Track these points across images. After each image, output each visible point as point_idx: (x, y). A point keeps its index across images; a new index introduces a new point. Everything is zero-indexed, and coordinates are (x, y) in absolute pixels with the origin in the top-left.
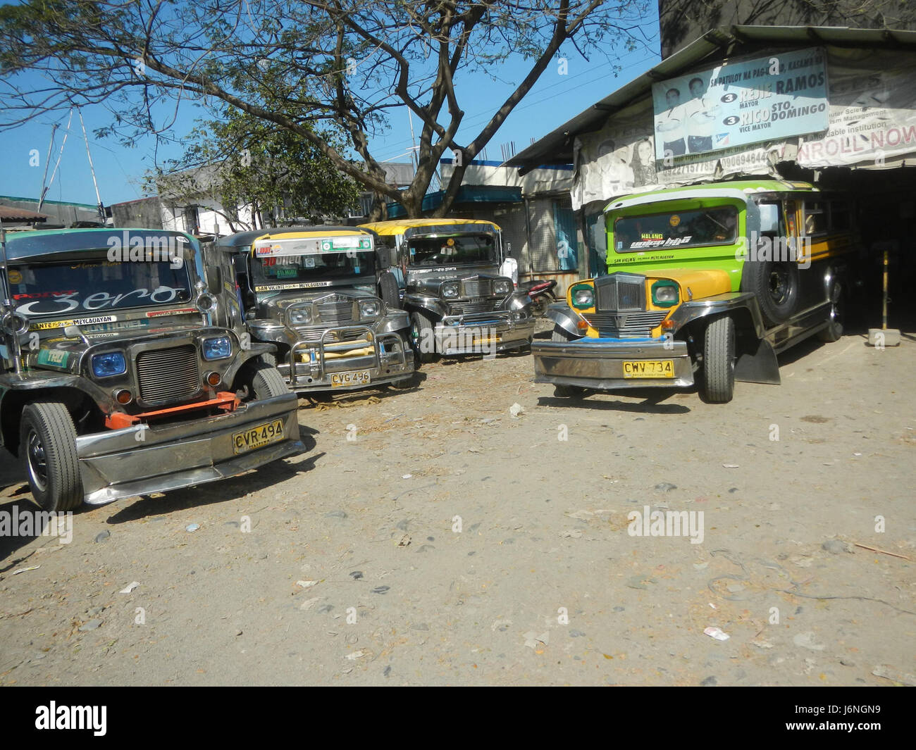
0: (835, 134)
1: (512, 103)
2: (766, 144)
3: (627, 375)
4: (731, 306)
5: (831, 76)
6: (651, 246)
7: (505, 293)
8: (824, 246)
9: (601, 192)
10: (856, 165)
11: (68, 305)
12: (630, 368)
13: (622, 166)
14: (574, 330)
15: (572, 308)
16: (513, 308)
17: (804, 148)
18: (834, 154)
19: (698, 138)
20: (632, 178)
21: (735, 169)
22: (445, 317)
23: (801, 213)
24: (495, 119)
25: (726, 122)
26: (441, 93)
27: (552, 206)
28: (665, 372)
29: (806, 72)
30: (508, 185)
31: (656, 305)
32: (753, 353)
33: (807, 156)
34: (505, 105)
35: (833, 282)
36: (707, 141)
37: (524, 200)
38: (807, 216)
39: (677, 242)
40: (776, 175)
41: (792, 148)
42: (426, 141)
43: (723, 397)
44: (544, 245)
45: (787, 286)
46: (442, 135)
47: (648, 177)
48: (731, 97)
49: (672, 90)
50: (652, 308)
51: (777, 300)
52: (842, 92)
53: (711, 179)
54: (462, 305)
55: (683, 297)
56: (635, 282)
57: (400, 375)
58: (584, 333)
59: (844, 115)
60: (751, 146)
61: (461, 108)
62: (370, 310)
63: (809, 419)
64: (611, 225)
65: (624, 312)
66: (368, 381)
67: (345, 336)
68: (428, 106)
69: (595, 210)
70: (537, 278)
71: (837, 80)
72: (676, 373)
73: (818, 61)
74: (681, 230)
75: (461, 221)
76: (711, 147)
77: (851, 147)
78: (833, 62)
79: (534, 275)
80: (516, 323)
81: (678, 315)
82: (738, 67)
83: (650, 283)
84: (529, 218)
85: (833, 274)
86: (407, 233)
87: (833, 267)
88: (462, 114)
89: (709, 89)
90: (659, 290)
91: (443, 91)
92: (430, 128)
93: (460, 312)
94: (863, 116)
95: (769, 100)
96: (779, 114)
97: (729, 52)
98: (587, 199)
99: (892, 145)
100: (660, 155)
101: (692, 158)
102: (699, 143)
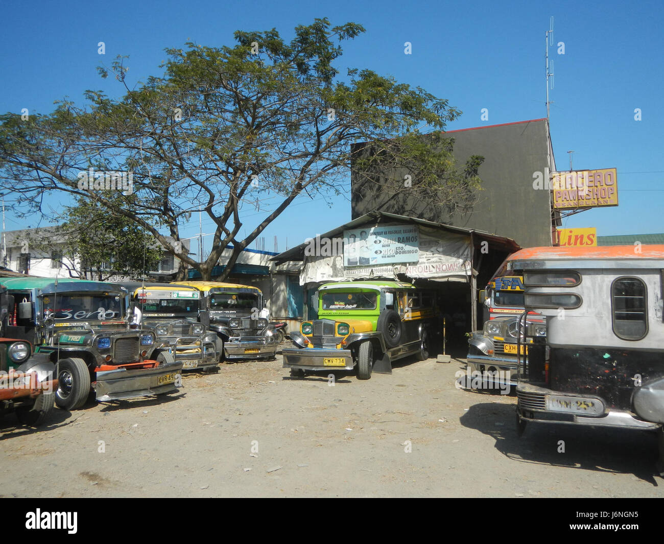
0: (422, 263)
1: (268, 220)
2: (393, 264)
3: (325, 365)
4: (371, 336)
5: (420, 238)
6: (339, 308)
7: (263, 327)
8: (418, 314)
9: (315, 278)
10: (430, 278)
11: (67, 316)
12: (327, 361)
13: (327, 266)
14: (302, 344)
15: (302, 334)
16: (266, 335)
17: (409, 268)
18: (420, 272)
19: (363, 258)
20: (331, 273)
21: (379, 274)
22: (230, 338)
23: (406, 297)
24: (258, 228)
25: (376, 252)
26: (230, 211)
27: (286, 280)
28: (341, 363)
29: (410, 235)
30: (261, 265)
31: (339, 334)
32: (381, 359)
33: (410, 272)
34: (265, 221)
35: (422, 330)
36: (367, 260)
37: (270, 274)
38: (409, 300)
39: (351, 307)
40: (397, 279)
41: (404, 268)
42: (217, 237)
43: (366, 377)
44: (280, 302)
45: (397, 330)
46: (228, 235)
47: (339, 273)
48: (378, 242)
49: (353, 235)
50: (337, 336)
51: (392, 336)
52: (425, 245)
53: (368, 277)
54: (239, 331)
55: (351, 331)
56: (331, 323)
57: (212, 364)
58: (307, 345)
59: (425, 256)
60: (387, 265)
61: (241, 221)
62: (198, 330)
63: (399, 386)
64: (321, 296)
65: (325, 337)
66: (196, 366)
67: (184, 342)
68: (220, 217)
69: (313, 287)
70: (274, 321)
71: (424, 240)
72: (346, 364)
73: (415, 231)
74: (353, 301)
75: (240, 286)
76: (369, 263)
77: (428, 270)
78: (421, 232)
79: (273, 319)
80: (269, 343)
81: (348, 339)
82: (382, 229)
83: (337, 324)
84: (272, 285)
85: (422, 327)
86: (211, 291)
87: (423, 324)
88: (241, 224)
89: (369, 237)
90: (341, 328)
91: (232, 209)
92: (221, 229)
93: (238, 335)
94: (433, 257)
95: (395, 245)
96: (399, 252)
97: (378, 221)
98: (308, 281)
99: (444, 271)
100: (346, 264)
101: (360, 267)
102: (364, 261)
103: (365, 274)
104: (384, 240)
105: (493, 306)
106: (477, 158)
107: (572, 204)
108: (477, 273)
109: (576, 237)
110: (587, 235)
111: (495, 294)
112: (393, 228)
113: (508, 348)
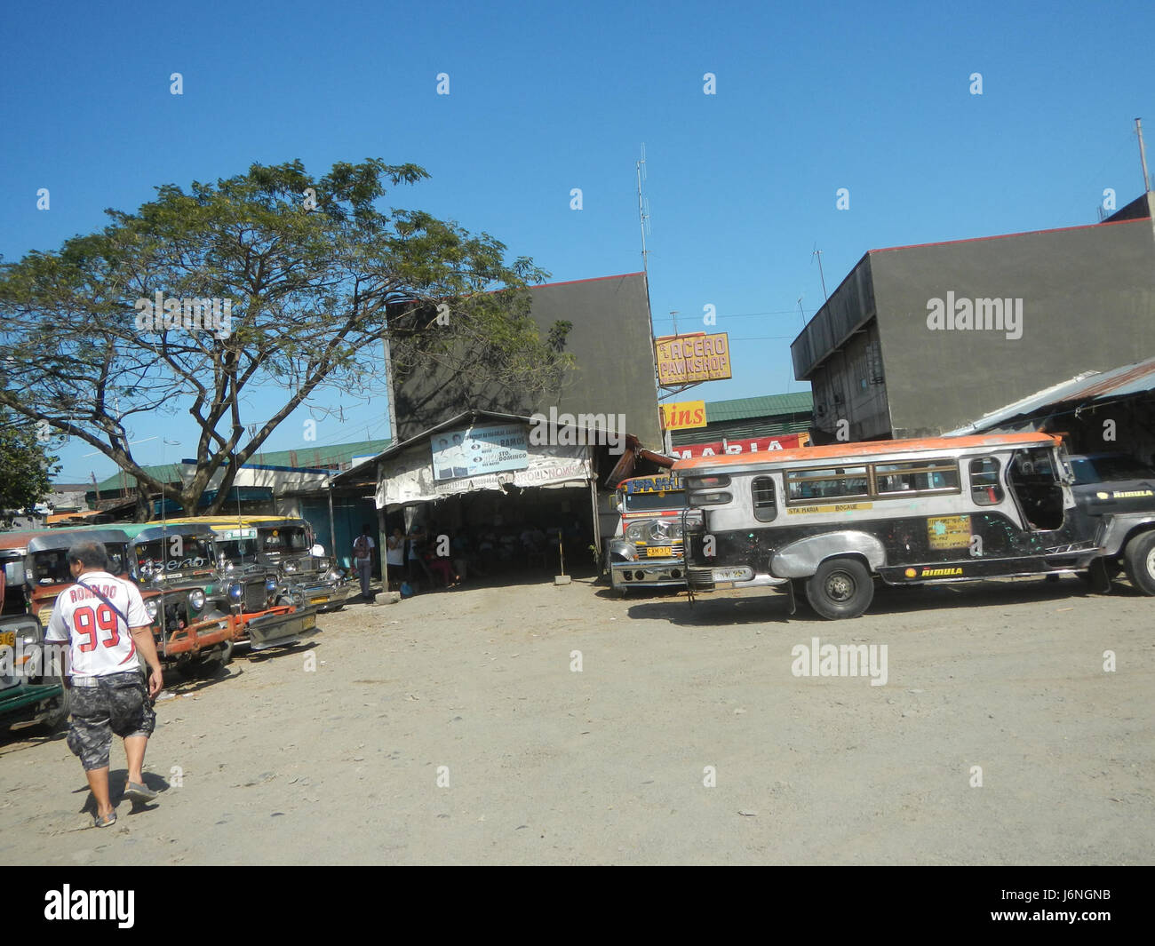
0: (531, 469)
9: (398, 498)
10: (542, 486)
13: (412, 482)
16: (331, 578)
17: (517, 476)
18: (531, 480)
19: (459, 468)
20: (419, 491)
21: (481, 486)
24: (263, 432)
25: (475, 460)
27: (299, 504)
29: (516, 436)
30: (256, 485)
33: (519, 481)
34: (272, 421)
37: (273, 498)
40: (503, 491)
41: (510, 476)
46: (222, 444)
47: (429, 490)
48: (477, 447)
49: (443, 440)
53: (466, 491)
59: (536, 460)
60: (489, 474)
73: (521, 431)
76: (467, 474)
77: (540, 477)
82: (481, 431)
92: (209, 435)
94: (545, 461)
95: (498, 449)
96: (503, 457)
97: (474, 421)
98: (388, 502)
99: (559, 476)
100: (438, 477)
101: (455, 479)
102: (459, 471)
103: (462, 487)
104: (483, 444)
105: (626, 511)
106: (563, 325)
107: (681, 378)
108: (596, 476)
109: (681, 413)
110: (695, 409)
111: (627, 498)
112: (493, 429)
113: (651, 551)
